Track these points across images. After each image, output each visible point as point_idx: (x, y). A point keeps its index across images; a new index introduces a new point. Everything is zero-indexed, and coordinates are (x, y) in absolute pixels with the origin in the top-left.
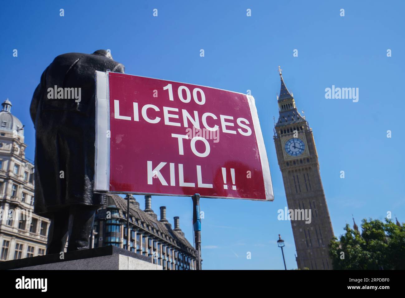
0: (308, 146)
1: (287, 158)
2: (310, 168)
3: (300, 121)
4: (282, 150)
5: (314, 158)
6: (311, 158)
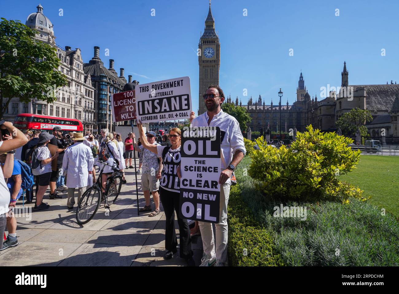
0: (216, 53)
1: (204, 58)
2: (215, 66)
3: (215, 38)
4: (202, 53)
5: (218, 61)
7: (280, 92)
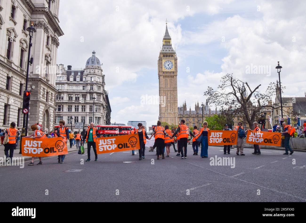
0: (175, 66)
1: (164, 69)
2: (173, 77)
3: (173, 52)
4: (162, 65)
5: (176, 72)
6: (175, 72)
7: (279, 67)
